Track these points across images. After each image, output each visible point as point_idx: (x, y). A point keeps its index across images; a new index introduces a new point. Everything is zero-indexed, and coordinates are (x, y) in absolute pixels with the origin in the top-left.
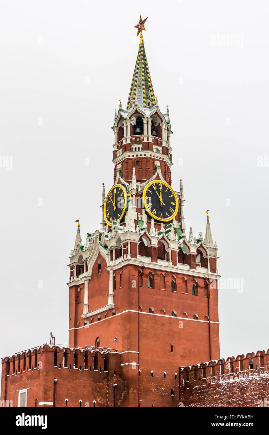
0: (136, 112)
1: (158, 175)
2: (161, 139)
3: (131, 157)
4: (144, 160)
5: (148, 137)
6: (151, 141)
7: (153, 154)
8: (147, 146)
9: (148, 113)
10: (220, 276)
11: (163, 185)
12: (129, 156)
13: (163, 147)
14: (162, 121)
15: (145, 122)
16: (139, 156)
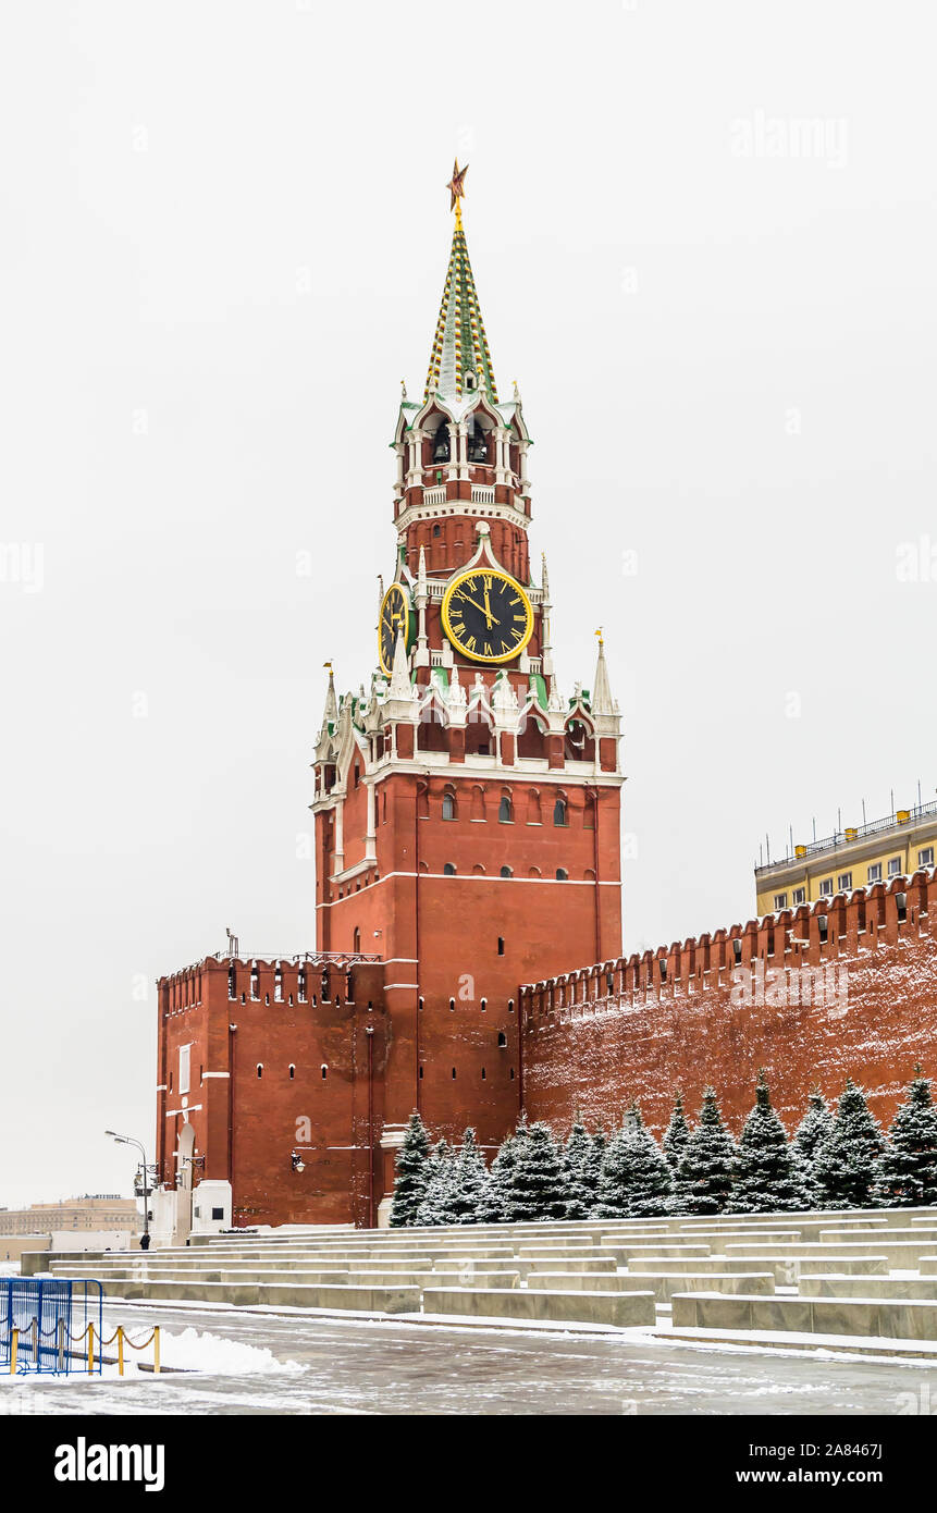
0: (434, 409)
1: (484, 554)
2: (494, 468)
3: (424, 518)
4: (451, 524)
5: (459, 467)
6: (465, 477)
7: (471, 506)
8: (458, 491)
9: (459, 409)
10: (625, 779)
11: (493, 578)
12: (420, 516)
13: (497, 487)
14: (496, 425)
15: (453, 433)
16: (440, 515)
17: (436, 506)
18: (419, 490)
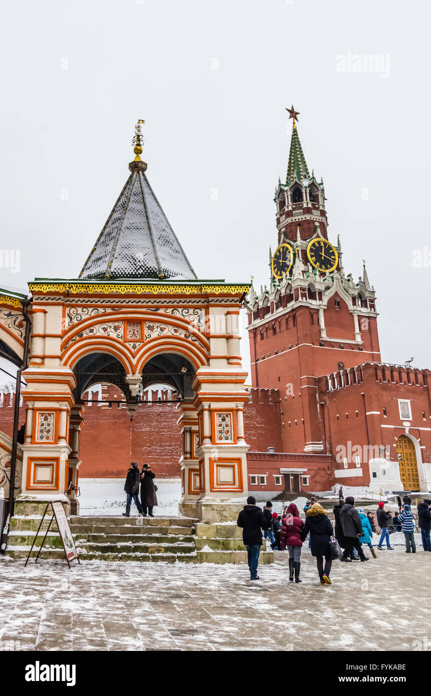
17: (299, 217)
18: (291, 211)
